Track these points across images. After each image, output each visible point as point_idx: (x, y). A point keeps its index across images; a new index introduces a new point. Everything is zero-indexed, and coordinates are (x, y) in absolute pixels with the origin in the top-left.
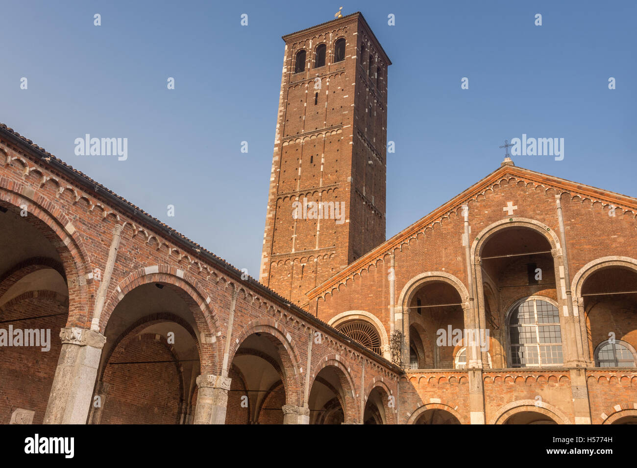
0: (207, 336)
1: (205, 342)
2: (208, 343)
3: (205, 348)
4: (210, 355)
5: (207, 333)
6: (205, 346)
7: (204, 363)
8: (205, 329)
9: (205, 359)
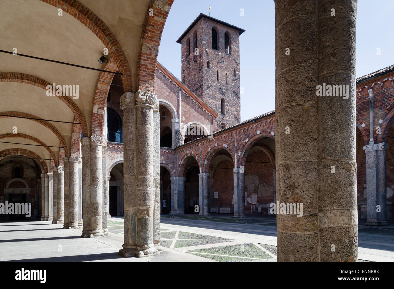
0: (100, 108)
1: (96, 113)
2: (99, 113)
3: (96, 117)
4: (100, 122)
5: (101, 106)
6: (96, 115)
7: (93, 128)
8: (101, 103)
9: (95, 125)
